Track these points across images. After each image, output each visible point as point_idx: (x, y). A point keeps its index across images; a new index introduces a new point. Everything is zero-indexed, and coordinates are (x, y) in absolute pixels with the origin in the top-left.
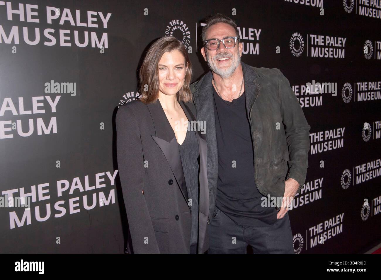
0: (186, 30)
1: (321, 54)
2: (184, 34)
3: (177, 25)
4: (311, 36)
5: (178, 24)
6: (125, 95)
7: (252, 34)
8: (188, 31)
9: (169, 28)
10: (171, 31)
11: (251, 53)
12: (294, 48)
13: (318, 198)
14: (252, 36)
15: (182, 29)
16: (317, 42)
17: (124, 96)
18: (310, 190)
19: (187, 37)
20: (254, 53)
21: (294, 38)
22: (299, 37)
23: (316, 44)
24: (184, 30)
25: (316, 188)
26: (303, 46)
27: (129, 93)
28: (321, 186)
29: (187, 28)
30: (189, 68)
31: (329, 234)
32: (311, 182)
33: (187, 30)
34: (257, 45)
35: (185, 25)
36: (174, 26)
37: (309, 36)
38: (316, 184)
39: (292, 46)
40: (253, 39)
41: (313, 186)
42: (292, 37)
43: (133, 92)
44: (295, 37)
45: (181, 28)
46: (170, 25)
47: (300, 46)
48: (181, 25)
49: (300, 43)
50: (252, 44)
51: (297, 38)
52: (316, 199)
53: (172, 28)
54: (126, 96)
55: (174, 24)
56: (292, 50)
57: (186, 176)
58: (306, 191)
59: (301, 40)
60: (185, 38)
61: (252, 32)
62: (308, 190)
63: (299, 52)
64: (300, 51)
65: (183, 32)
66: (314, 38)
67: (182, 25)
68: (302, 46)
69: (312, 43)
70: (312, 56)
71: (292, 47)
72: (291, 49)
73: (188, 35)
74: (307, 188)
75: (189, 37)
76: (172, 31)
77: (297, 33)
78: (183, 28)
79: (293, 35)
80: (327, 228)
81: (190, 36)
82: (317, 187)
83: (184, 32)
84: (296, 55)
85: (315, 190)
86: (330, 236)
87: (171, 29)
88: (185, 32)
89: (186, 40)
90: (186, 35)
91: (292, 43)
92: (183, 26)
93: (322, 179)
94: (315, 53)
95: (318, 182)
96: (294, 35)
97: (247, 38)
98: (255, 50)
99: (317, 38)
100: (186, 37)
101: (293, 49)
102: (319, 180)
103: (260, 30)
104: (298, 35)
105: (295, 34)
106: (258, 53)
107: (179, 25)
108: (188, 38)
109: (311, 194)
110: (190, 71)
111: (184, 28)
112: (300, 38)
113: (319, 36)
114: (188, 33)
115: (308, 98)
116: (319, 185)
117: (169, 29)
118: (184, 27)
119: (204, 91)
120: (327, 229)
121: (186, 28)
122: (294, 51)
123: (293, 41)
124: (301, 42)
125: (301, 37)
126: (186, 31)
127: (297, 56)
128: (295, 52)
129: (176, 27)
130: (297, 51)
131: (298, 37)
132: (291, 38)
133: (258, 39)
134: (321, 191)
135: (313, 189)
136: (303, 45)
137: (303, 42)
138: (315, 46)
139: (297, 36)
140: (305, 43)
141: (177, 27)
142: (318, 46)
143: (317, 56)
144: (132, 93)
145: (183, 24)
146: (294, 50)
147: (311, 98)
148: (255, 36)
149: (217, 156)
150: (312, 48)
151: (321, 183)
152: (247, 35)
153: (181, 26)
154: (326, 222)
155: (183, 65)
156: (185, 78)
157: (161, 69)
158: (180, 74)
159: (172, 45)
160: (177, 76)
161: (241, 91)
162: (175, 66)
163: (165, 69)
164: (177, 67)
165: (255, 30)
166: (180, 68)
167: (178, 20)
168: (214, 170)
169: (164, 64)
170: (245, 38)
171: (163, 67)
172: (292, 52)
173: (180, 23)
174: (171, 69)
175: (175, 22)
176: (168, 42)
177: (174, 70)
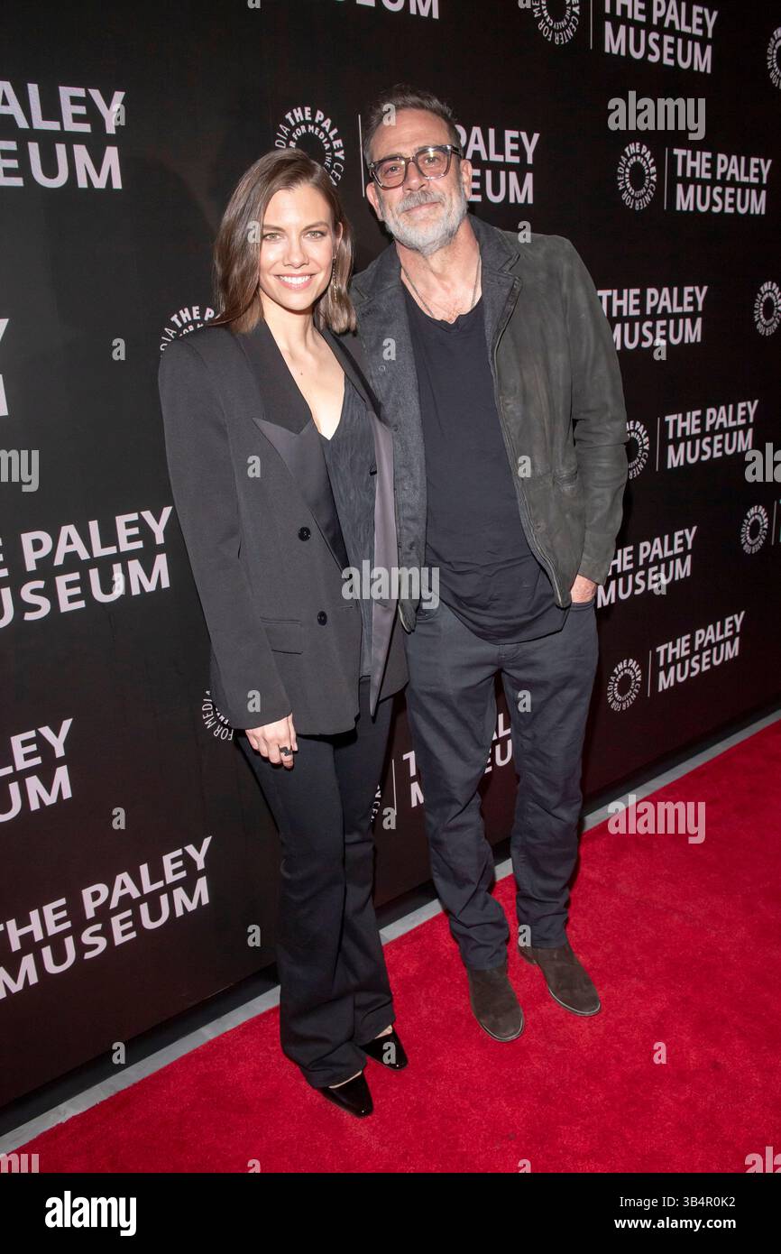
0: (331, 135)
1: (703, 203)
2: (327, 146)
3: (306, 123)
4: (676, 151)
5: (310, 119)
6: (176, 316)
7: (515, 147)
8: (336, 137)
9: (286, 130)
10: (290, 138)
11: (512, 200)
12: (628, 185)
13: (682, 576)
14: (513, 153)
15: (322, 133)
16: (693, 169)
17: (174, 318)
18: (661, 557)
19: (337, 154)
20: (521, 200)
21: (628, 159)
22: (643, 156)
23: (689, 174)
24: (327, 135)
25: (678, 550)
26: (655, 180)
27: (186, 310)
28: (690, 547)
29: (335, 131)
30: (345, 237)
31: (705, 660)
32: (666, 537)
33: (334, 136)
34: (529, 177)
35: (329, 121)
36: (298, 125)
37: (671, 152)
38: (677, 542)
39: (624, 180)
40: (516, 160)
41: (671, 547)
42: (625, 155)
43: (197, 308)
44: (632, 156)
45: (317, 129)
46: (287, 123)
47: (647, 181)
48: (317, 121)
49: (647, 171)
51: (639, 158)
52: (677, 578)
53: (293, 129)
54: (180, 318)
55: (298, 121)
56: (623, 191)
57: (342, 518)
58: (651, 560)
59: (650, 163)
60: (329, 159)
61: (513, 140)
62: (657, 556)
63: (643, 196)
64: (645, 194)
65: (324, 141)
66: (685, 158)
67: (321, 122)
68: (651, 181)
69: (679, 173)
70: (678, 208)
71: (625, 184)
72: (620, 188)
73: (339, 150)
74: (654, 552)
75: (340, 155)
76: (294, 140)
77: (638, 144)
78: (323, 129)
79: (627, 150)
80: (701, 645)
81: (342, 152)
82: (681, 550)
83: (326, 143)
84: (634, 204)
85: (674, 557)
86: (707, 664)
87: (290, 134)
88: (329, 141)
89: (332, 164)
90: (331, 149)
91: (625, 173)
92: (323, 125)
93: (694, 529)
94: (685, 200)
95: (683, 537)
96: (629, 150)
97: (499, 158)
99: (694, 159)
100: (333, 154)
101: (626, 189)
102: (687, 531)
103: (536, 136)
104: (641, 149)
105: (632, 147)
106: (530, 201)
107: (312, 123)
108: (338, 160)
109: (663, 566)
110: (347, 248)
111: (327, 130)
112: (645, 159)
113: (698, 153)
114: (338, 143)
115: (663, 323)
116: (684, 544)
117: (283, 134)
118: (325, 128)
119: (384, 297)
120: (702, 649)
121: (331, 130)
122: (629, 194)
123: (627, 166)
124: (648, 168)
125: (648, 155)
126: (332, 138)
127: (637, 209)
128: (633, 197)
129: (303, 127)
130: (637, 195)
131: (639, 154)
132: (622, 157)
133: (530, 161)
134: (689, 558)
135: (671, 553)
136: (653, 178)
137: (653, 169)
138: (686, 182)
139: (638, 151)
140: (660, 173)
141: (307, 128)
142: (695, 181)
143: (691, 209)
144: (195, 309)
145: (322, 119)
146: (630, 190)
147: (672, 322)
148: (521, 152)
149: (424, 464)
150: (680, 187)
151: (690, 539)
152: (500, 149)
153: (318, 125)
154: (698, 633)
155: (328, 226)
156: (335, 265)
157: (268, 237)
158: (320, 251)
159: (293, 171)
160: (310, 255)
161: (475, 292)
162: (304, 227)
163: (278, 237)
164: (310, 231)
165: (524, 135)
166: (319, 235)
167: (309, 109)
168: (416, 497)
169: (276, 224)
170: (495, 158)
171: (273, 232)
172: (625, 196)
173: (313, 115)
174: (294, 236)
175: (300, 113)
176: (283, 164)
177: (304, 240)
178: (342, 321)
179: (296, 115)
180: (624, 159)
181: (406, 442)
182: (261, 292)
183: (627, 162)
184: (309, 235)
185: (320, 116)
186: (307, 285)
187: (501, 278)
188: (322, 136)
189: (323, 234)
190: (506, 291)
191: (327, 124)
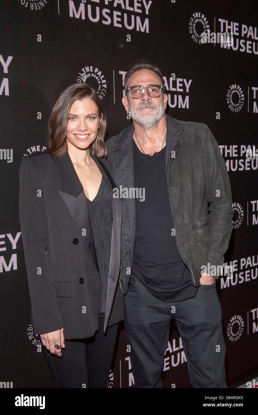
0: (101, 78)
3: (91, 73)
4: (253, 88)
5: (92, 71)
6: (29, 149)
7: (181, 85)
8: (103, 79)
11: (180, 107)
12: (232, 102)
14: (180, 87)
15: (97, 77)
17: (29, 150)
19: (103, 86)
20: (184, 107)
21: (231, 91)
24: (99, 78)
27: (34, 147)
29: (103, 76)
30: (104, 119)
33: (102, 78)
34: (187, 98)
35: (100, 72)
36: (87, 73)
37: (251, 88)
39: (230, 100)
40: (182, 90)
42: (230, 89)
43: (39, 146)
44: (233, 90)
45: (95, 75)
46: (82, 72)
47: (240, 100)
48: (95, 72)
49: (240, 96)
50: (180, 97)
51: (236, 91)
54: (31, 150)
56: (229, 104)
59: (241, 93)
60: (100, 88)
61: (180, 82)
64: (239, 106)
65: (98, 80)
66: (257, 91)
67: (97, 73)
68: (242, 100)
69: (255, 97)
70: (254, 112)
72: (228, 103)
73: (104, 84)
75: (105, 86)
77: (236, 85)
78: (98, 76)
79: (231, 87)
81: (106, 85)
83: (99, 81)
84: (234, 110)
88: (100, 80)
89: (101, 90)
90: (101, 83)
91: (230, 97)
92: (98, 74)
94: (257, 109)
96: (232, 87)
97: (174, 90)
98: (184, 103)
100: (102, 86)
103: (190, 81)
106: (188, 107)
107: (93, 73)
108: (104, 88)
110: (104, 123)
111: (100, 76)
112: (239, 91)
114: (104, 81)
117: (81, 77)
118: (99, 75)
119: (124, 145)
121: (101, 76)
122: (232, 105)
123: (231, 94)
126: (102, 79)
127: (235, 112)
128: (234, 107)
129: (89, 75)
132: (229, 90)
133: (188, 91)
137: (243, 96)
139: (236, 88)
140: (246, 97)
141: (91, 75)
146: (232, 104)
148: (184, 87)
149: (135, 216)
150: (255, 103)
152: (175, 86)
153: (96, 73)
155: (96, 115)
156: (99, 130)
157: (71, 119)
158: (93, 125)
159: (83, 93)
160: (89, 127)
161: (163, 144)
162: (86, 116)
163: (75, 119)
164: (89, 117)
165: (185, 80)
166: (92, 118)
167: (92, 67)
168: (130, 231)
169: (75, 114)
170: (172, 89)
171: (73, 117)
172: (230, 106)
173: (94, 69)
174: (82, 119)
175: (88, 69)
176: (79, 90)
177: (86, 120)
178: (101, 153)
179: (87, 69)
180: (230, 91)
181: (127, 206)
182: (67, 140)
183: (231, 92)
184: (88, 118)
185: (96, 70)
186: (87, 138)
187: (174, 138)
188: (97, 78)
189: (94, 118)
190: (176, 143)
191: (100, 73)
